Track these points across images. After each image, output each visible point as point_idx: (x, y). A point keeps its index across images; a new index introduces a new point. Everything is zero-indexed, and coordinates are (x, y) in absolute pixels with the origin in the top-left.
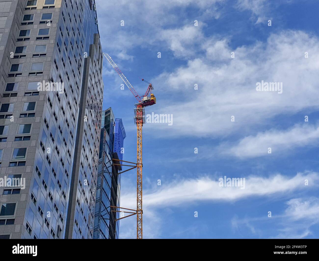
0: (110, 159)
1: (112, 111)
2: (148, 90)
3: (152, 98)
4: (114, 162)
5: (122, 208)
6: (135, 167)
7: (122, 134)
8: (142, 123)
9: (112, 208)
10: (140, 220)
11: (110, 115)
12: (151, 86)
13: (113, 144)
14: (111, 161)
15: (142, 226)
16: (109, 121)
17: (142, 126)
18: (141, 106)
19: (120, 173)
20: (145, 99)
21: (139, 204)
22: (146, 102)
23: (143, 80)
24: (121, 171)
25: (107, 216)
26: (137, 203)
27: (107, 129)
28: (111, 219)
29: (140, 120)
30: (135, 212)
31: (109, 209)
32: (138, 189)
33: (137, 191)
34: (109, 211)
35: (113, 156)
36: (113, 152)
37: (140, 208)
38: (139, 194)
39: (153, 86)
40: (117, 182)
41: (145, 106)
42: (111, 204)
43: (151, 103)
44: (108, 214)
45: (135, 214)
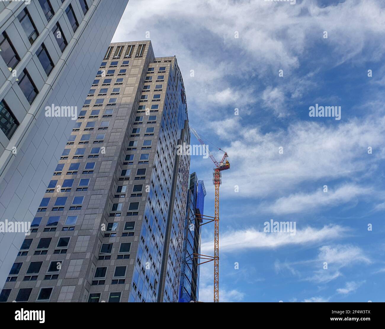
0: (194, 214)
1: (196, 175)
2: (224, 158)
3: (227, 164)
4: (197, 216)
5: (202, 255)
6: (213, 220)
7: (203, 193)
8: (219, 184)
9: (194, 255)
10: (216, 265)
11: (194, 178)
12: (226, 154)
13: (196, 202)
14: (195, 216)
15: (218, 270)
16: (194, 183)
17: (219, 186)
18: (219, 170)
19: (201, 225)
20: (222, 165)
21: (216, 251)
22: (222, 167)
23: (220, 149)
24: (202, 223)
25: (191, 262)
26: (215, 251)
27: (192, 189)
28: (193, 264)
29: (217, 182)
30: (213, 258)
31: (192, 256)
32: (215, 239)
33: (215, 241)
34: (192, 257)
35: (196, 212)
36: (196, 208)
37: (217, 255)
38: (216, 244)
39: (228, 154)
40: (198, 233)
41: (222, 170)
42: (194, 252)
43: (226, 167)
44: (191, 260)
45: (213, 260)
